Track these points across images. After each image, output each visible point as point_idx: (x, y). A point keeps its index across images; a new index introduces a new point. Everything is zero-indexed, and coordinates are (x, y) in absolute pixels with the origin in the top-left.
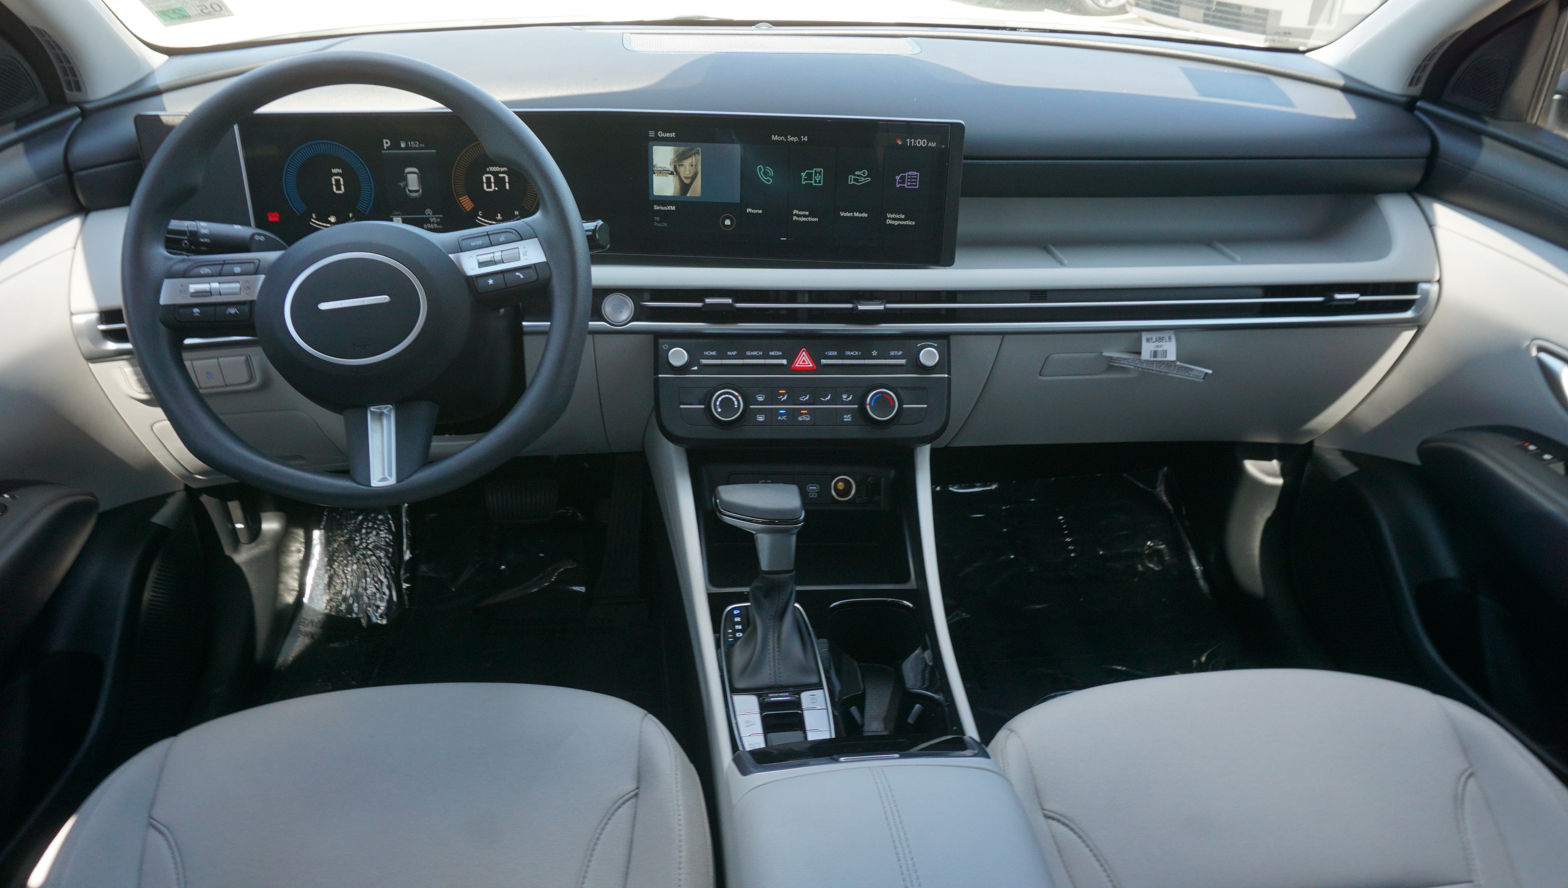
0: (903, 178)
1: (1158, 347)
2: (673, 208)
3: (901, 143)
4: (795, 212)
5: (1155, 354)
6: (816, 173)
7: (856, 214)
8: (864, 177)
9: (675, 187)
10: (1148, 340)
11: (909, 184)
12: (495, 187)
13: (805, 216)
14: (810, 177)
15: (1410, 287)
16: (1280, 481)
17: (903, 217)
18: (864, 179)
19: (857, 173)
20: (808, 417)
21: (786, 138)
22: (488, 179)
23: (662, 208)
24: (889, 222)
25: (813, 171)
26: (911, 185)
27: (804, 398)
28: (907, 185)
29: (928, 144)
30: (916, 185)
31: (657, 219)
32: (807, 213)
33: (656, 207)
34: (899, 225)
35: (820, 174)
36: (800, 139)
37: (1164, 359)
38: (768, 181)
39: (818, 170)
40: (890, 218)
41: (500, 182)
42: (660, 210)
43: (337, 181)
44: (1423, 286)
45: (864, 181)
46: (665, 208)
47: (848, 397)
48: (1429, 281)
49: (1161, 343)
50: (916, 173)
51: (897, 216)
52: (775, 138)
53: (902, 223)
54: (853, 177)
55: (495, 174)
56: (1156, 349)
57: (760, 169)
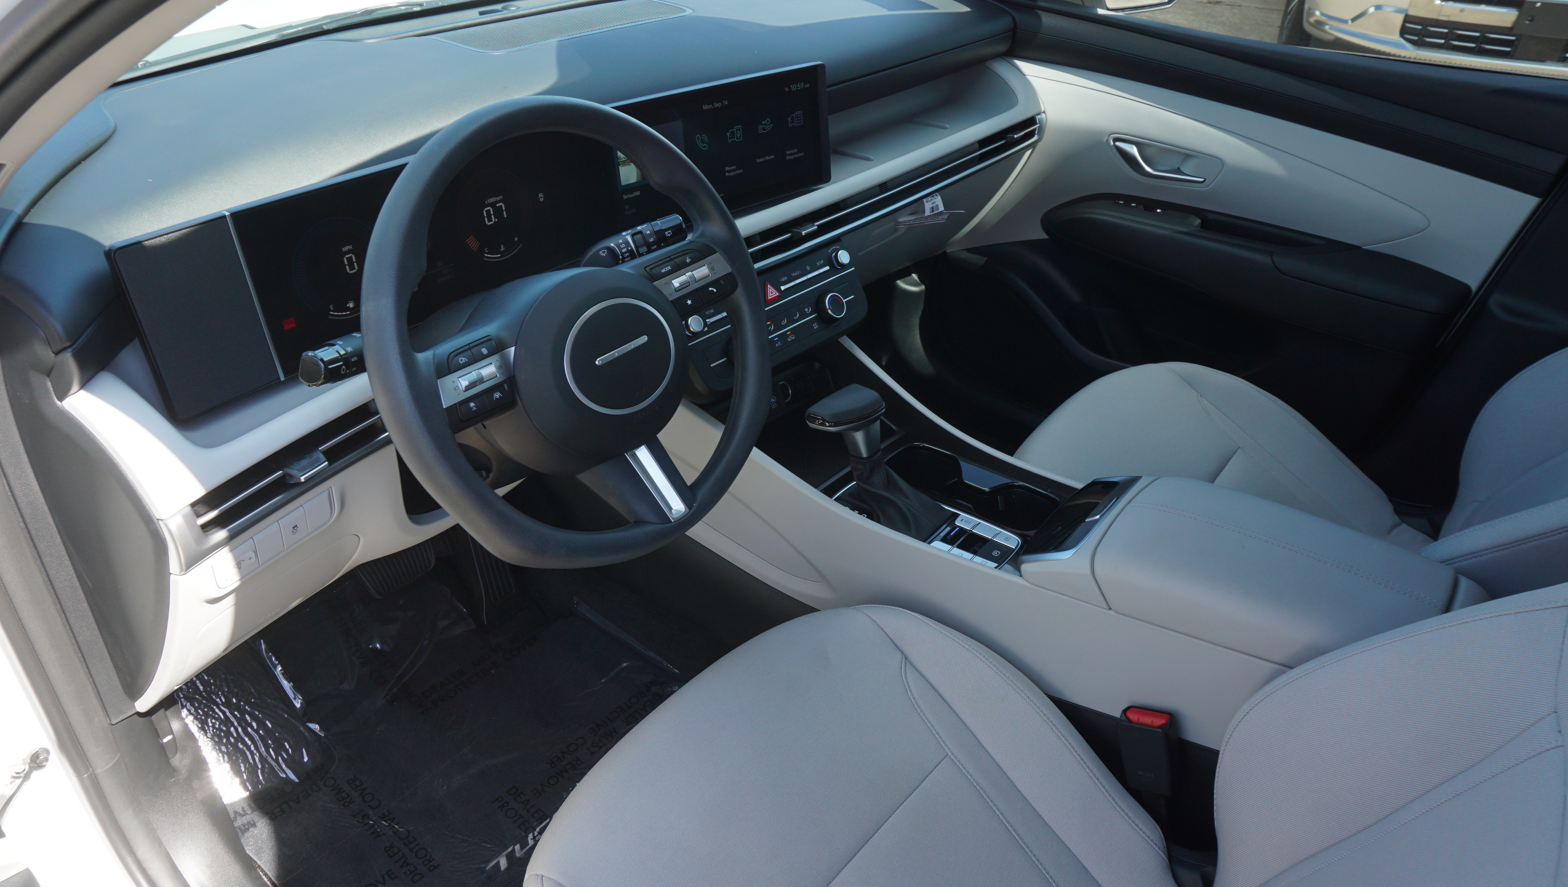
0: (792, 118)
1: (933, 204)
2: (638, 193)
3: (787, 90)
4: (727, 169)
5: (932, 209)
6: (737, 130)
7: (767, 158)
8: (769, 125)
9: (638, 174)
10: (927, 202)
11: (797, 122)
12: (495, 219)
13: (734, 170)
14: (732, 134)
15: (1031, 121)
16: (923, 287)
17: (796, 150)
18: (768, 126)
19: (763, 122)
20: (793, 336)
21: (713, 105)
22: (488, 212)
23: (630, 196)
24: (788, 158)
25: (735, 129)
26: (798, 123)
27: (784, 323)
28: (796, 124)
29: (804, 86)
30: (801, 122)
31: (627, 207)
32: (735, 167)
33: (625, 197)
34: (795, 158)
35: (740, 131)
36: (722, 103)
37: (938, 211)
38: (705, 147)
39: (737, 127)
40: (789, 155)
41: (498, 212)
42: (628, 198)
43: (350, 259)
44: (1038, 117)
45: (769, 128)
46: (632, 195)
47: (809, 310)
48: (1039, 114)
49: (934, 200)
50: (800, 112)
51: (792, 152)
52: (705, 107)
53: (796, 156)
54: (761, 127)
55: (493, 205)
56: (933, 205)
57: (698, 138)
